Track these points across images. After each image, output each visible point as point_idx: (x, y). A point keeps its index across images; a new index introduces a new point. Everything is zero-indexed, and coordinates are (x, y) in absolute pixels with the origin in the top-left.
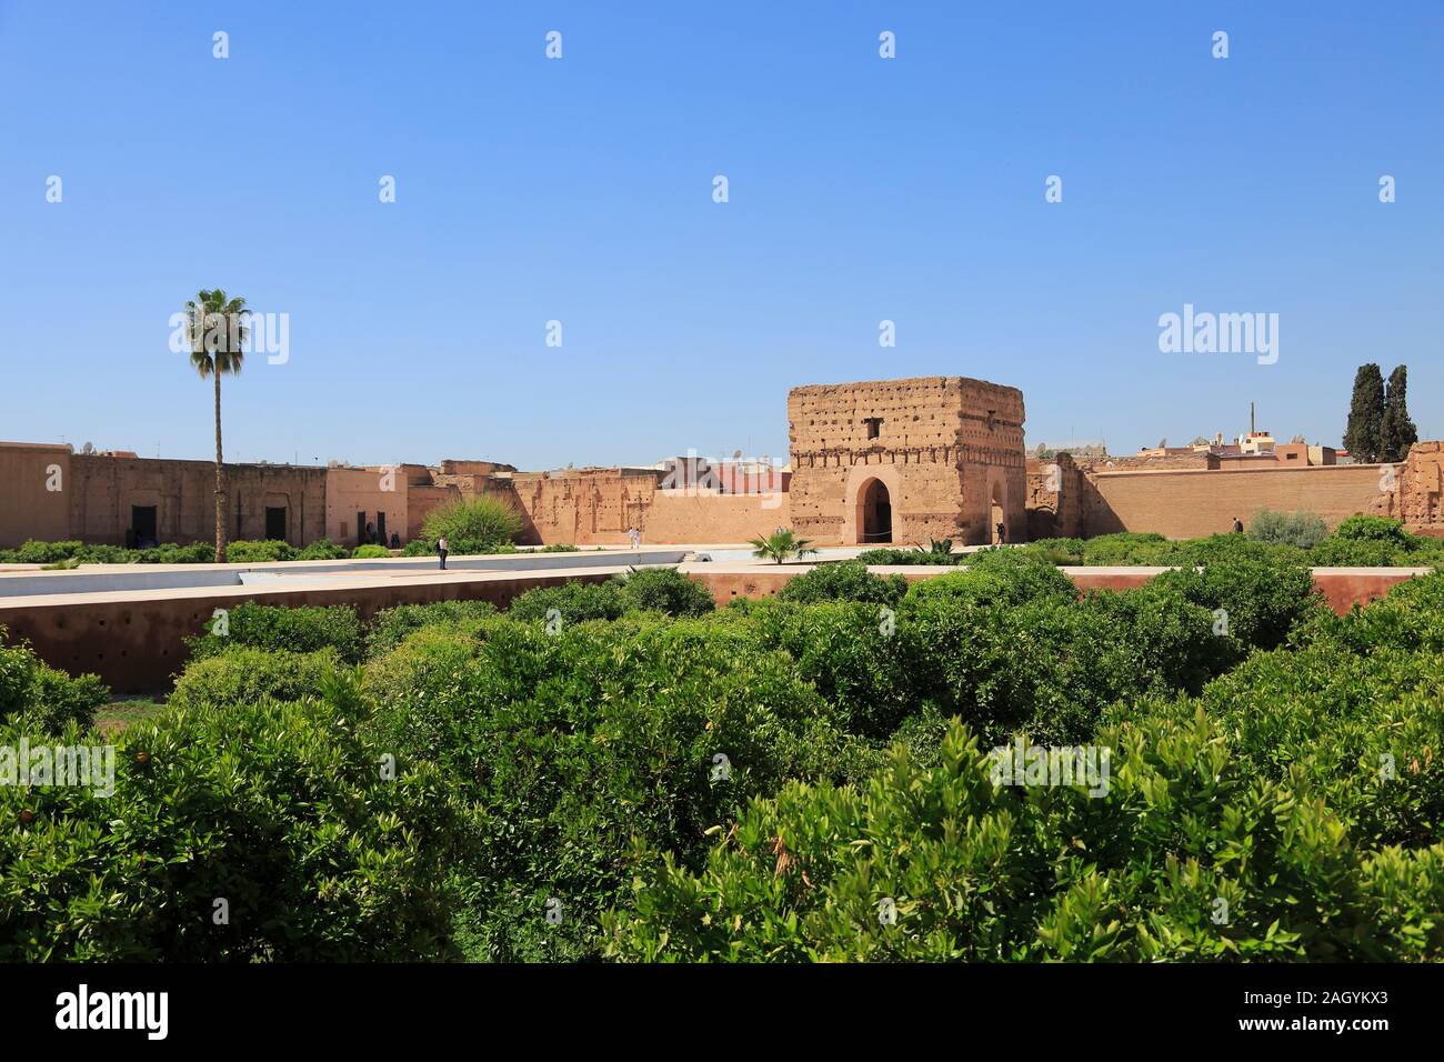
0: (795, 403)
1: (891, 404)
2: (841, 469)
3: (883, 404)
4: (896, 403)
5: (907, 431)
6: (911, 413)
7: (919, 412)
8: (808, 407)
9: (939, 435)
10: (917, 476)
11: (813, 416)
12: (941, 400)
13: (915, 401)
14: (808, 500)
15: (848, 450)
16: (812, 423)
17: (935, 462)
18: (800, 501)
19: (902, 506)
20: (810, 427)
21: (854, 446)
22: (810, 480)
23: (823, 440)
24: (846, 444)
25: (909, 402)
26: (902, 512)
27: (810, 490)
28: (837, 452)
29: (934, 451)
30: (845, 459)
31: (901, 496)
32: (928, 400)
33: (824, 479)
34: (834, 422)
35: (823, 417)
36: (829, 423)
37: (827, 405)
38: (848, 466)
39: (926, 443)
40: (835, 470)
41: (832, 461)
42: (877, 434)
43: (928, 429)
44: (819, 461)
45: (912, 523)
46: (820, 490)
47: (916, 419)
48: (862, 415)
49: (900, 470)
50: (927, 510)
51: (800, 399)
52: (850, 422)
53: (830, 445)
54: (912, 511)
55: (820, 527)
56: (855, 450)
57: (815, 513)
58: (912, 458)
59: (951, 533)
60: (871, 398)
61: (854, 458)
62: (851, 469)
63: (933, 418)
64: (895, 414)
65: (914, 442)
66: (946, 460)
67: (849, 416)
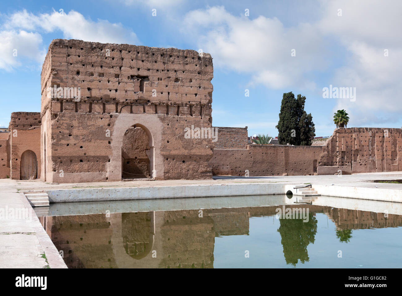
0: (59, 53)
1: (156, 66)
2: (108, 115)
3: (149, 65)
4: (160, 66)
5: (170, 88)
6: (172, 75)
7: (180, 75)
8: (73, 59)
9: (196, 95)
10: (177, 125)
11: (79, 67)
12: (198, 68)
13: (176, 67)
14: (72, 141)
15: (114, 99)
16: (78, 73)
17: (192, 115)
18: (64, 142)
19: (163, 148)
20: (76, 77)
21: (120, 96)
22: (75, 123)
23: (89, 89)
24: (113, 94)
25: (171, 67)
26: (164, 153)
27: (75, 132)
28: (104, 101)
29: (191, 106)
30: (111, 107)
31: (163, 140)
32: (187, 67)
33: (90, 123)
34: (101, 75)
35: (90, 69)
36: (96, 75)
37: (94, 58)
38: (114, 113)
39: (185, 100)
40: (102, 116)
41: (97, 108)
42: (141, 90)
43: (186, 89)
44: (85, 107)
45: (172, 163)
46: (85, 132)
47: (177, 80)
48: (127, 71)
49: (162, 120)
50: (186, 152)
51: (65, 50)
52: (117, 76)
53: (95, 93)
54: (174, 152)
55: (85, 165)
56: (121, 101)
57: (81, 153)
58: (173, 110)
59: (204, 170)
60: (137, 59)
61: (119, 108)
62: (116, 117)
63: (191, 81)
64: (160, 75)
65: (174, 98)
66: (201, 115)
67: (116, 70)
